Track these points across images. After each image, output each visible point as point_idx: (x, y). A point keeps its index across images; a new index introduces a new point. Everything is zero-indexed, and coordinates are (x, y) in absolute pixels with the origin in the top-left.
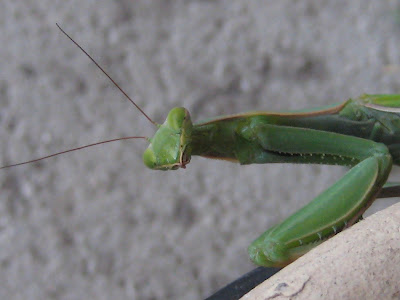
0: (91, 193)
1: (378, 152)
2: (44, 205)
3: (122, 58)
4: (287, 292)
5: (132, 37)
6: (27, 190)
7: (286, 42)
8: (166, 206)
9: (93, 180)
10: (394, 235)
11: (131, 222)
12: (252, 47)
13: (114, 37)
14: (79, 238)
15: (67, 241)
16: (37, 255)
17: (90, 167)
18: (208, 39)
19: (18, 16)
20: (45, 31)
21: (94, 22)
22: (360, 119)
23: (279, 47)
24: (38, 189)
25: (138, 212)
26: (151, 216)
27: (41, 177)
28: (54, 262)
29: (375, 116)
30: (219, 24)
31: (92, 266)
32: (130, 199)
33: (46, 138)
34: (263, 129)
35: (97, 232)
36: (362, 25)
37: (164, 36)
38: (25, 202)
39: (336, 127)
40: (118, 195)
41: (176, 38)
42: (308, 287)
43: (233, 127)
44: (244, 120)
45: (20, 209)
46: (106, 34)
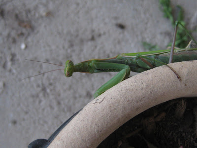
0: (65, 91)
1: (127, 67)
2: (53, 94)
3: (71, 56)
4: (99, 101)
5: (73, 51)
6: (48, 91)
7: (113, 51)
8: (84, 93)
9: (65, 87)
10: (127, 86)
11: (75, 98)
12: (104, 52)
13: (69, 51)
14: (62, 102)
15: (59, 103)
16: (52, 107)
17: (64, 84)
18: (93, 51)
19: (44, 47)
20: (51, 51)
21: (64, 47)
22: (122, 59)
23: (111, 52)
24: (51, 90)
25: (77, 95)
26: (80, 96)
27: (52, 87)
28: (56, 109)
29: (126, 58)
30: (96, 47)
31: (66, 109)
32: (75, 92)
33: (53, 77)
34: (95, 63)
35: (66, 101)
36: (133, 45)
37: (81, 50)
38: (48, 94)
39: (116, 62)
40: (72, 91)
41: (85, 51)
42: (104, 100)
43: (87, 64)
44: (90, 62)
45: (46, 95)
46: (67, 50)
